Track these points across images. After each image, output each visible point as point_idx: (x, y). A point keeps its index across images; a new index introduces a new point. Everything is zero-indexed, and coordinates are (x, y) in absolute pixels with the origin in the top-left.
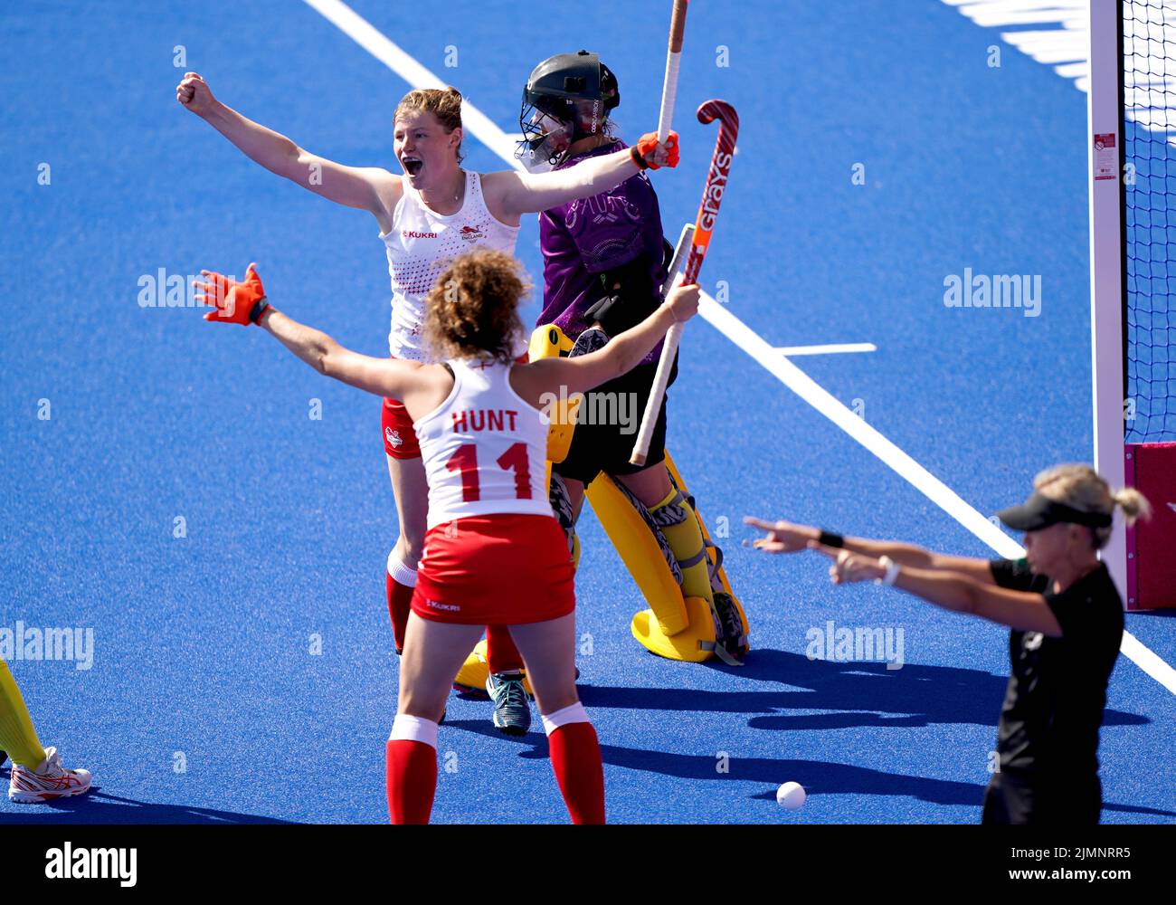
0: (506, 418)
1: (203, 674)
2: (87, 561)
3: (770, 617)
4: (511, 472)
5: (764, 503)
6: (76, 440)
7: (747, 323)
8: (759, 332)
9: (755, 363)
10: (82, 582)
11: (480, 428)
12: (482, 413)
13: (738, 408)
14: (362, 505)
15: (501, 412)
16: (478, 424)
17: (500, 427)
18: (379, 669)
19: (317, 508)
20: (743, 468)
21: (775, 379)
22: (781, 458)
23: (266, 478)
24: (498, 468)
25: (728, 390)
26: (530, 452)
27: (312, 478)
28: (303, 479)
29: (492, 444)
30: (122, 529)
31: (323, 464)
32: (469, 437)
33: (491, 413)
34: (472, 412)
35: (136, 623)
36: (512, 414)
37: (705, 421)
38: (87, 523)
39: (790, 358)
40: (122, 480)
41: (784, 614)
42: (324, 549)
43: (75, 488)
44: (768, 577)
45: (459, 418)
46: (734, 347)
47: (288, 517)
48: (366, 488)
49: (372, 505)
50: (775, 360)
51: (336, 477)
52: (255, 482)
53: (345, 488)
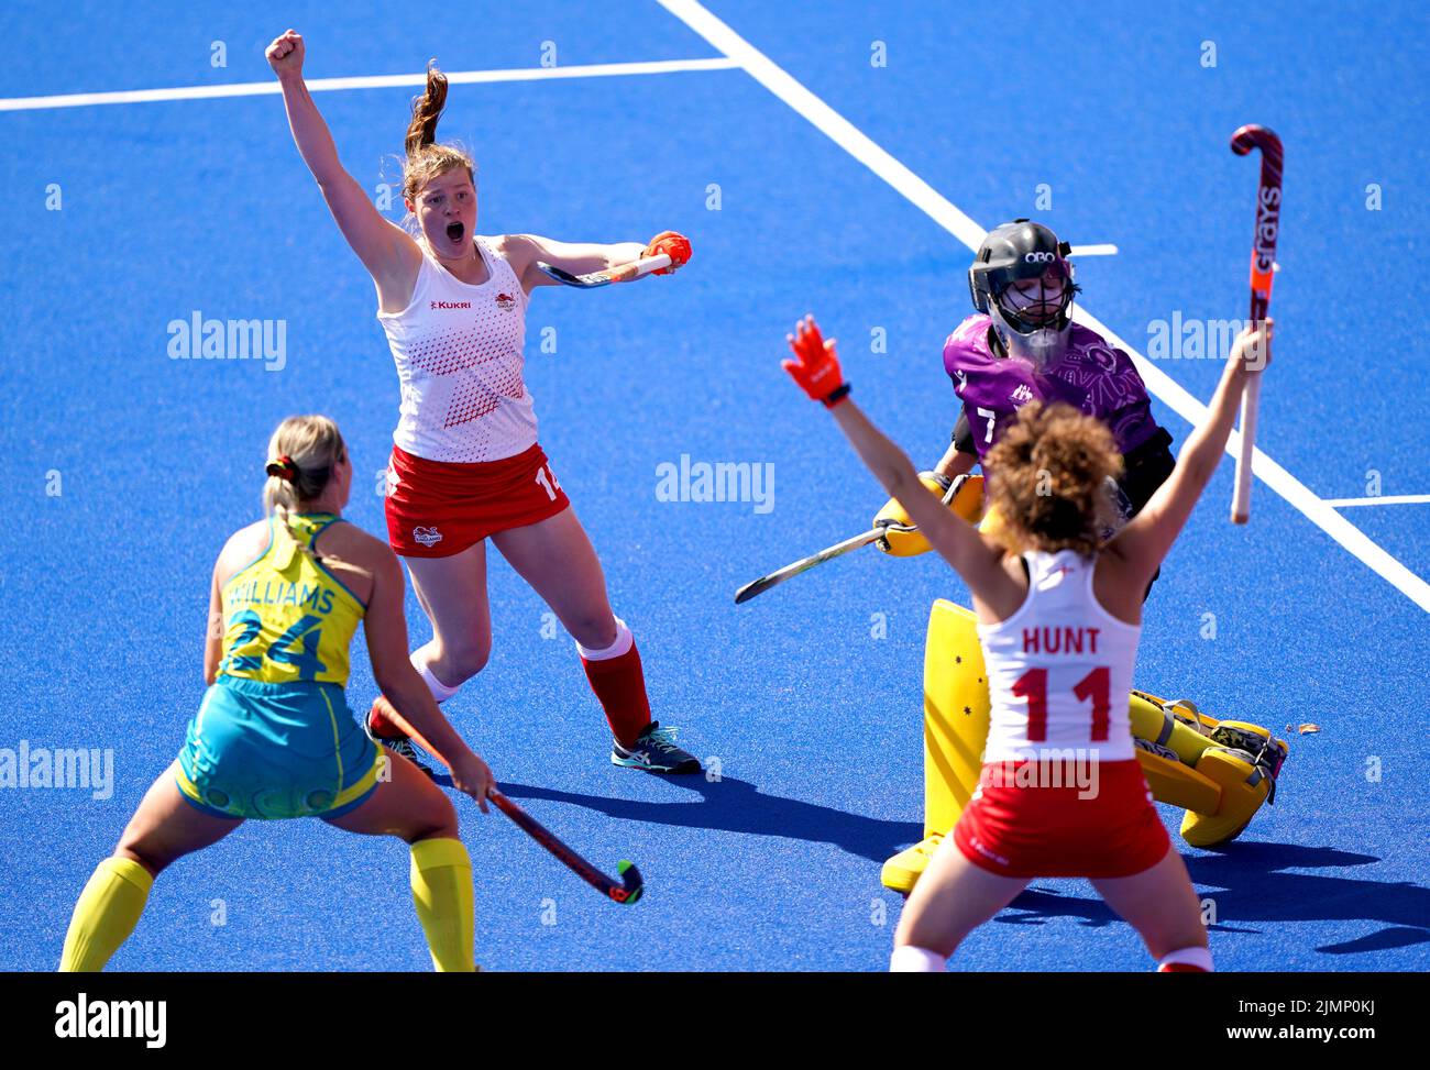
0: (1087, 638)
1: (654, 879)
2: (519, 747)
3: (1318, 814)
4: (1089, 703)
5: (1311, 681)
6: (506, 605)
7: (1290, 471)
8: (1305, 481)
9: (1302, 516)
10: (513, 772)
11: (1055, 650)
12: (1058, 632)
13: (1280, 570)
14: (839, 682)
15: (1080, 632)
16: (1052, 644)
17: (1079, 649)
18: (859, 874)
19: (786, 686)
20: (1287, 640)
21: (1325, 535)
22: (1331, 628)
23: (726, 651)
24: (1073, 699)
25: (1268, 548)
26: (1114, 678)
27: (782, 651)
28: (770, 652)
29: (1067, 668)
30: (559, 710)
31: (794, 634)
32: (1042, 659)
33: (1069, 632)
34: (1047, 631)
35: (576, 819)
36: (1094, 632)
37: (1242, 585)
38: (519, 702)
39: (1336, 509)
40: (559, 652)
41: (1335, 811)
42: (795, 733)
43: (505, 662)
44: (1316, 767)
45: (1031, 635)
46: (1276, 497)
47: (752, 697)
48: (843, 662)
49: (851, 682)
50: (1323, 513)
51: (808, 650)
52: (713, 655)
53: (819, 663)
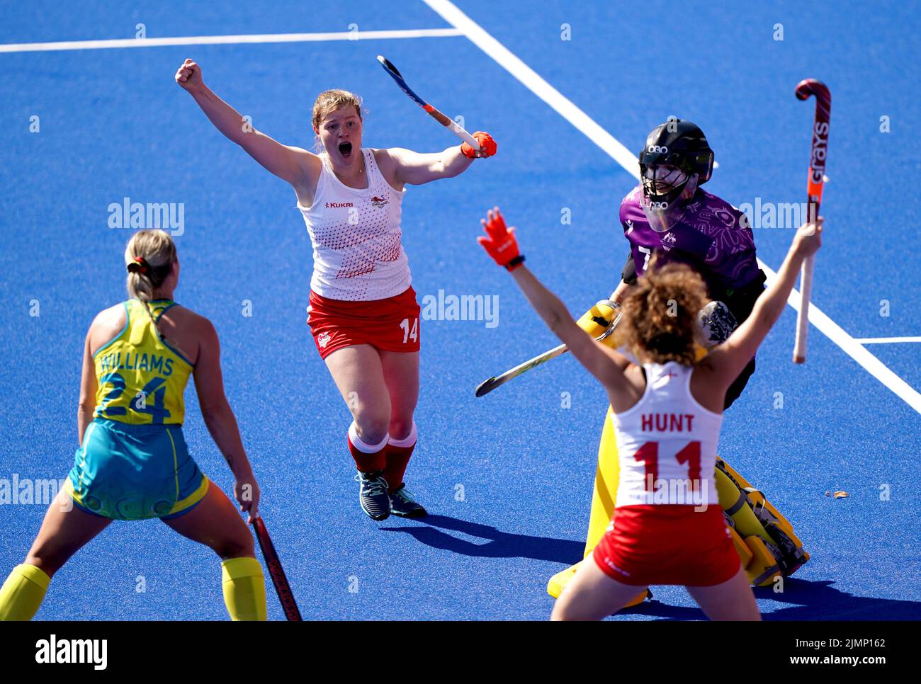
0: (685, 421)
1: (392, 588)
2: (302, 496)
3: (846, 553)
4: (686, 466)
5: (843, 462)
6: (295, 399)
7: (832, 318)
8: (843, 326)
9: (839, 349)
10: (298, 513)
11: (664, 429)
12: (665, 416)
13: (824, 386)
14: (521, 456)
15: (681, 417)
16: (662, 425)
17: (680, 428)
18: (532, 587)
19: (485, 459)
20: (827, 434)
21: (855, 363)
22: (858, 426)
23: (444, 433)
24: (675, 462)
25: (816, 371)
26: (704, 448)
27: (482, 434)
28: (475, 435)
29: (671, 441)
30: (330, 472)
31: (491, 423)
32: (654, 435)
33: (673, 417)
34: (658, 416)
35: (339, 546)
36: (690, 417)
37: (798, 396)
38: (302, 466)
39: (863, 345)
40: (330, 432)
41: (857, 551)
42: (491, 491)
43: (294, 438)
44: (845, 521)
45: (647, 419)
46: (822, 336)
47: (462, 465)
48: (524, 443)
49: (530, 457)
50: (854, 347)
51: (501, 434)
52: (436, 437)
53: (508, 443)
